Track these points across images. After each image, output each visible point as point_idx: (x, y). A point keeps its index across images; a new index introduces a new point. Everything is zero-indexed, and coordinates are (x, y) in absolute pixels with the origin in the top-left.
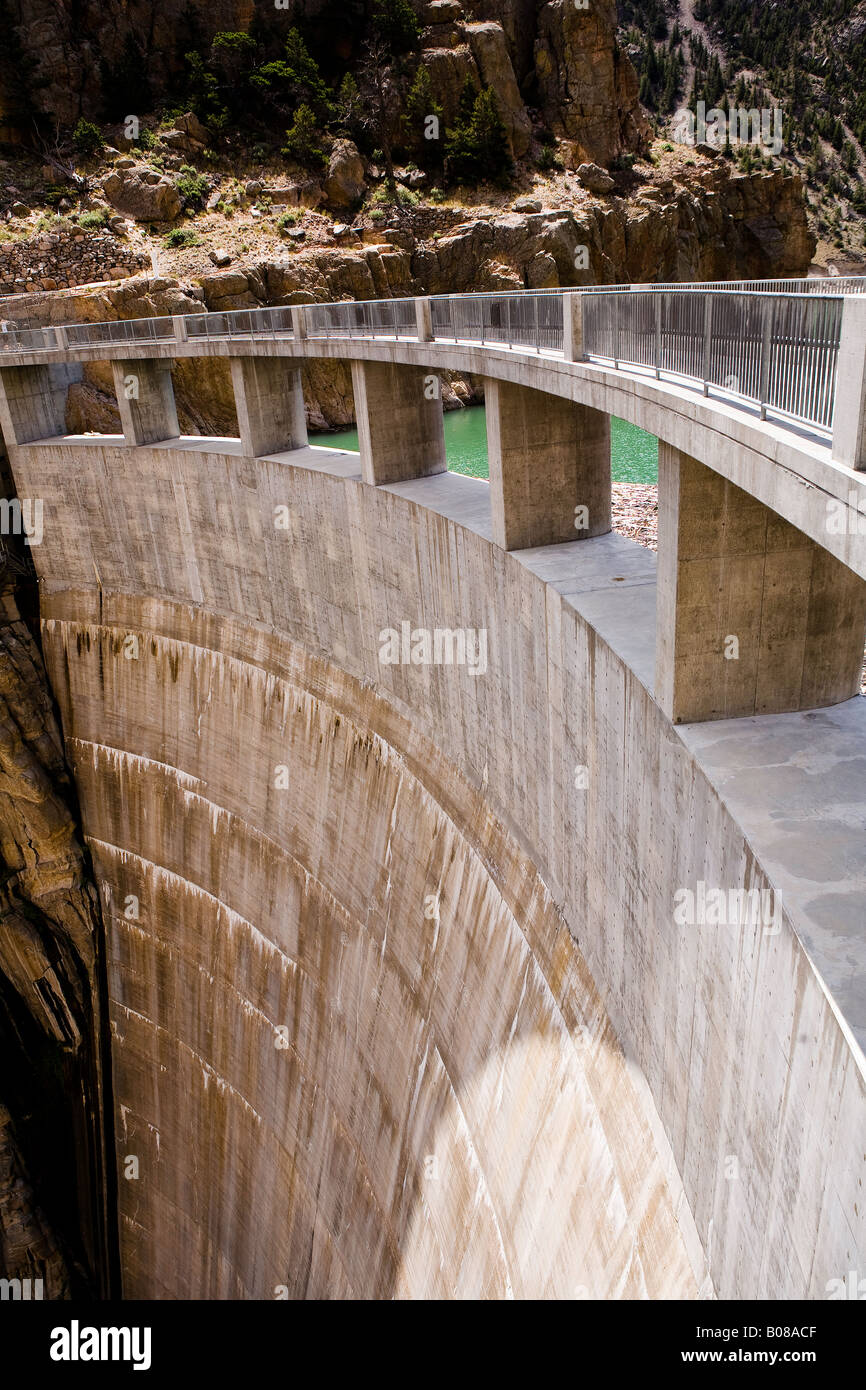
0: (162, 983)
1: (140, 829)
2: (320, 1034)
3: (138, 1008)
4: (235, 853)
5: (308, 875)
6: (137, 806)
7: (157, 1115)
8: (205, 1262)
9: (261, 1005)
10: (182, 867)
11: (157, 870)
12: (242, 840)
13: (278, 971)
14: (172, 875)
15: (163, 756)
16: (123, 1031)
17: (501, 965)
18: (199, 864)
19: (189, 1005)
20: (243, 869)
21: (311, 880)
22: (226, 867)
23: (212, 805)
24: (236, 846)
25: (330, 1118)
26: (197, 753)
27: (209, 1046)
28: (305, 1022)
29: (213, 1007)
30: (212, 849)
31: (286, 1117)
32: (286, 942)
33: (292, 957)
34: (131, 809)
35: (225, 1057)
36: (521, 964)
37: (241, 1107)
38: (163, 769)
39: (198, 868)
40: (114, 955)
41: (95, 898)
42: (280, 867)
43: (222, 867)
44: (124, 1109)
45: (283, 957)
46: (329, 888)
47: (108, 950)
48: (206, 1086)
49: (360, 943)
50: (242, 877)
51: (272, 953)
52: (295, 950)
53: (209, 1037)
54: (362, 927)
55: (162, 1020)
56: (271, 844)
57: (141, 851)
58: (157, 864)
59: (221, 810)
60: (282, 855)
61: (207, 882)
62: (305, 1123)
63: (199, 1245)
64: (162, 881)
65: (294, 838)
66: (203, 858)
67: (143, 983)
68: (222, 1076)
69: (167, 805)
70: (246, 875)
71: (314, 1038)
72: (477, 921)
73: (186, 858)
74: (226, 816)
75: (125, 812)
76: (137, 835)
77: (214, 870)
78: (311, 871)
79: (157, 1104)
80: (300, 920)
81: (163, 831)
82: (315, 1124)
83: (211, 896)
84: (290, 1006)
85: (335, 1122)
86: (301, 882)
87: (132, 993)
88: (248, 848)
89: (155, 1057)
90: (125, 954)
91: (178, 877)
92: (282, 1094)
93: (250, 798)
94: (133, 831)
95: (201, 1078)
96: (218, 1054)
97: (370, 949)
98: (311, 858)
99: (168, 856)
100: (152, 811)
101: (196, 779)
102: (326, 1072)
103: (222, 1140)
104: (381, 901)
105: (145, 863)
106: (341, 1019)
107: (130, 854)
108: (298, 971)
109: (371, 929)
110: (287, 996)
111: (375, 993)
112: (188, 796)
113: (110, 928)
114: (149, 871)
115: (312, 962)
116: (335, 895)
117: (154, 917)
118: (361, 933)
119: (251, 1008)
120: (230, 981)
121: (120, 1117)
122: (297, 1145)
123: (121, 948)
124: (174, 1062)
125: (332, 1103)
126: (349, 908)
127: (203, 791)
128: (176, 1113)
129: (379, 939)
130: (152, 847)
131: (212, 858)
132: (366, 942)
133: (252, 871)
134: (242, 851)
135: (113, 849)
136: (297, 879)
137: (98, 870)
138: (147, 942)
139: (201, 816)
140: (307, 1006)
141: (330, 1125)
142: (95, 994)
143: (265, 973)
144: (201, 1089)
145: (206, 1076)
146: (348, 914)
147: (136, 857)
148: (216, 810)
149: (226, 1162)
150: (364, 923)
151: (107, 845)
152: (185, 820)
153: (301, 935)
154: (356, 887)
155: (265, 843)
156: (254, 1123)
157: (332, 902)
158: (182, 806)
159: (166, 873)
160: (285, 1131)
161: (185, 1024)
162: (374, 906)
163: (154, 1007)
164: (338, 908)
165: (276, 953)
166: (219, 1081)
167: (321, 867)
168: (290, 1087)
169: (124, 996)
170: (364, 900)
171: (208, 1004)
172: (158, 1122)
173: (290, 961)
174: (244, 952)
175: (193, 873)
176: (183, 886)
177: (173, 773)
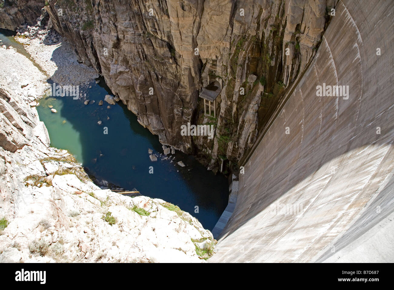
0: (311, 91)
1: (337, 45)
2: (325, 140)
3: (302, 92)
4: (352, 73)
5: (360, 98)
6: (342, 37)
7: (288, 119)
8: (274, 155)
9: (323, 118)
10: (338, 65)
11: (332, 60)
12: (357, 71)
13: (333, 115)
14: (334, 65)
15: (360, 26)
16: (296, 93)
17: (356, 182)
18: (342, 68)
19: (312, 102)
20: (350, 79)
21: (360, 100)
22: (347, 75)
23: (359, 53)
24: (354, 71)
25: (309, 160)
26: (369, 33)
27: (307, 115)
28: (325, 134)
29: (315, 108)
30: (348, 67)
31: (305, 148)
32: (340, 110)
33: (338, 115)
34: (340, 37)
35: (308, 121)
36: (357, 189)
37: (301, 136)
38: (357, 31)
39: (341, 69)
40: (307, 74)
41: (313, 55)
42: (357, 88)
43: (346, 74)
44: (284, 110)
45: (336, 113)
46: (360, 107)
47: (307, 71)
48: (300, 123)
49: (350, 131)
50: (348, 82)
51: (336, 109)
52: (340, 114)
53: (309, 113)
54: (355, 127)
55: (305, 99)
56: (361, 80)
57: (333, 51)
58: (333, 59)
59: (360, 57)
60: (361, 85)
61: (340, 75)
62: (306, 154)
63: (275, 151)
64: (331, 64)
65: (367, 84)
66: (344, 67)
67: (307, 87)
68: (304, 125)
69: (349, 43)
70: (349, 82)
71: (324, 139)
72: (369, 162)
73: (341, 63)
74: (359, 60)
75: (337, 36)
76: (335, 46)
77: (344, 73)
78: (362, 98)
79: (290, 116)
80: (348, 108)
81: (342, 50)
82: (307, 157)
83: (337, 80)
84: (327, 126)
85: (309, 162)
86: (357, 98)
87: (304, 86)
88: (356, 75)
89: (297, 106)
90: (310, 76)
91: (335, 67)
92: (309, 143)
93: (369, 60)
94: (336, 43)
95: (301, 121)
96: (307, 119)
97: (351, 135)
98: (366, 94)
99: (338, 58)
100: (344, 42)
101: (362, 41)
102: (318, 150)
103: (293, 137)
104: (365, 126)
105: (331, 56)
106: (330, 143)
107: (330, 50)
108: (336, 120)
109: (356, 130)
110: (329, 123)
111: (340, 146)
112: (356, 45)
113: (311, 66)
114: (330, 59)
115: (340, 122)
116: (360, 111)
117: (322, 72)
118: (354, 128)
119: (321, 117)
120: (323, 106)
121: (282, 111)
122: (301, 156)
123: (310, 74)
124: (299, 111)
125: (312, 157)
126: (358, 118)
127: (360, 47)
128: (291, 122)
129: (354, 135)
130: (336, 53)
131: (346, 69)
132: (352, 132)
133: (351, 82)
134: (354, 74)
135: (327, 45)
136: (357, 96)
137: (320, 48)
138: (316, 77)
139: (354, 54)
140: (329, 130)
141: (308, 161)
142: (297, 79)
143: (330, 112)
144: (299, 123)
145: (302, 121)
146: (357, 119)
147: (330, 52)
148: (358, 56)
149: (290, 142)
150: (357, 126)
151: (327, 42)
152: (349, 52)
153: (344, 112)
154: (365, 115)
155: (361, 77)
156: (300, 142)
157: (357, 112)
158: (352, 46)
159: (333, 63)
160: (303, 150)
161: (308, 105)
162: (362, 125)
163: (305, 95)
164: (357, 115)
165: (336, 110)
166: (303, 125)
167: (365, 99)
168: (311, 143)
169: (302, 86)
170: (363, 121)
171: (315, 106)
172: (287, 120)
173: (337, 115)
174: (331, 102)
175: (339, 69)
176: (334, 70)
177: (358, 34)
